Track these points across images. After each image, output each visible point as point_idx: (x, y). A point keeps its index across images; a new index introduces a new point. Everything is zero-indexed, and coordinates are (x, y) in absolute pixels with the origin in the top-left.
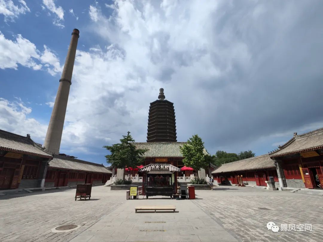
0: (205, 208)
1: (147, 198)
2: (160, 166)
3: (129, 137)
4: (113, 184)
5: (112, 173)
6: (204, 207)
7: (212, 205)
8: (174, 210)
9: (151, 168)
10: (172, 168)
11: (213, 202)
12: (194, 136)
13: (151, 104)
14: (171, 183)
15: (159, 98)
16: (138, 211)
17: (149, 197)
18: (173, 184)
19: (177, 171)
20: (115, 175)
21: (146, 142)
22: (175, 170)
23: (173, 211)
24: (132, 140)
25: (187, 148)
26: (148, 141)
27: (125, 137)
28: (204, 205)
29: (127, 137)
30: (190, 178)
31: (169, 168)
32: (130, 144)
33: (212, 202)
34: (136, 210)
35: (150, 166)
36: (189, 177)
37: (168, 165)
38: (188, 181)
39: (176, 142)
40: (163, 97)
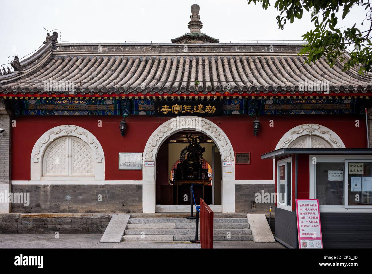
15: (189, 27)
40: (197, 25)
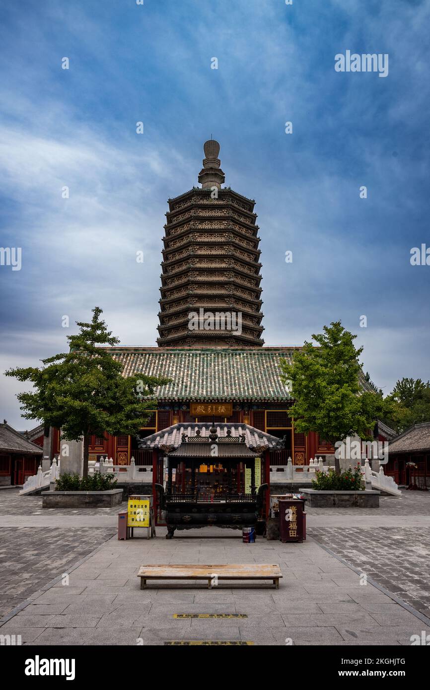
0: (368, 566)
1: (170, 536)
2: (214, 431)
3: (98, 326)
4: (47, 488)
5: (42, 451)
6: (364, 563)
7: (389, 559)
8: (276, 579)
9: (184, 437)
10: (255, 439)
11: (389, 546)
12: (330, 327)
13: (173, 203)
14: (253, 487)
15: (201, 179)
16: (149, 582)
17: (177, 533)
18: (257, 490)
19: (271, 446)
20: (55, 460)
21: (156, 345)
22: (264, 442)
23: (271, 581)
24: (111, 337)
25: (306, 367)
26: (160, 343)
27: (85, 328)
28: (364, 558)
29: (92, 327)
30: (308, 470)
31: (243, 437)
32: (101, 351)
33: (386, 548)
34: (144, 578)
35: (178, 429)
36: (305, 468)
37: (240, 428)
38: (300, 478)
39: (260, 348)
40: (216, 175)
